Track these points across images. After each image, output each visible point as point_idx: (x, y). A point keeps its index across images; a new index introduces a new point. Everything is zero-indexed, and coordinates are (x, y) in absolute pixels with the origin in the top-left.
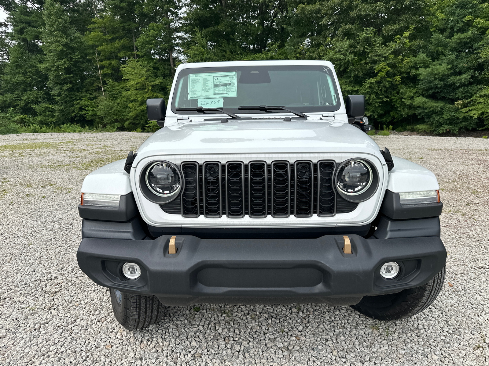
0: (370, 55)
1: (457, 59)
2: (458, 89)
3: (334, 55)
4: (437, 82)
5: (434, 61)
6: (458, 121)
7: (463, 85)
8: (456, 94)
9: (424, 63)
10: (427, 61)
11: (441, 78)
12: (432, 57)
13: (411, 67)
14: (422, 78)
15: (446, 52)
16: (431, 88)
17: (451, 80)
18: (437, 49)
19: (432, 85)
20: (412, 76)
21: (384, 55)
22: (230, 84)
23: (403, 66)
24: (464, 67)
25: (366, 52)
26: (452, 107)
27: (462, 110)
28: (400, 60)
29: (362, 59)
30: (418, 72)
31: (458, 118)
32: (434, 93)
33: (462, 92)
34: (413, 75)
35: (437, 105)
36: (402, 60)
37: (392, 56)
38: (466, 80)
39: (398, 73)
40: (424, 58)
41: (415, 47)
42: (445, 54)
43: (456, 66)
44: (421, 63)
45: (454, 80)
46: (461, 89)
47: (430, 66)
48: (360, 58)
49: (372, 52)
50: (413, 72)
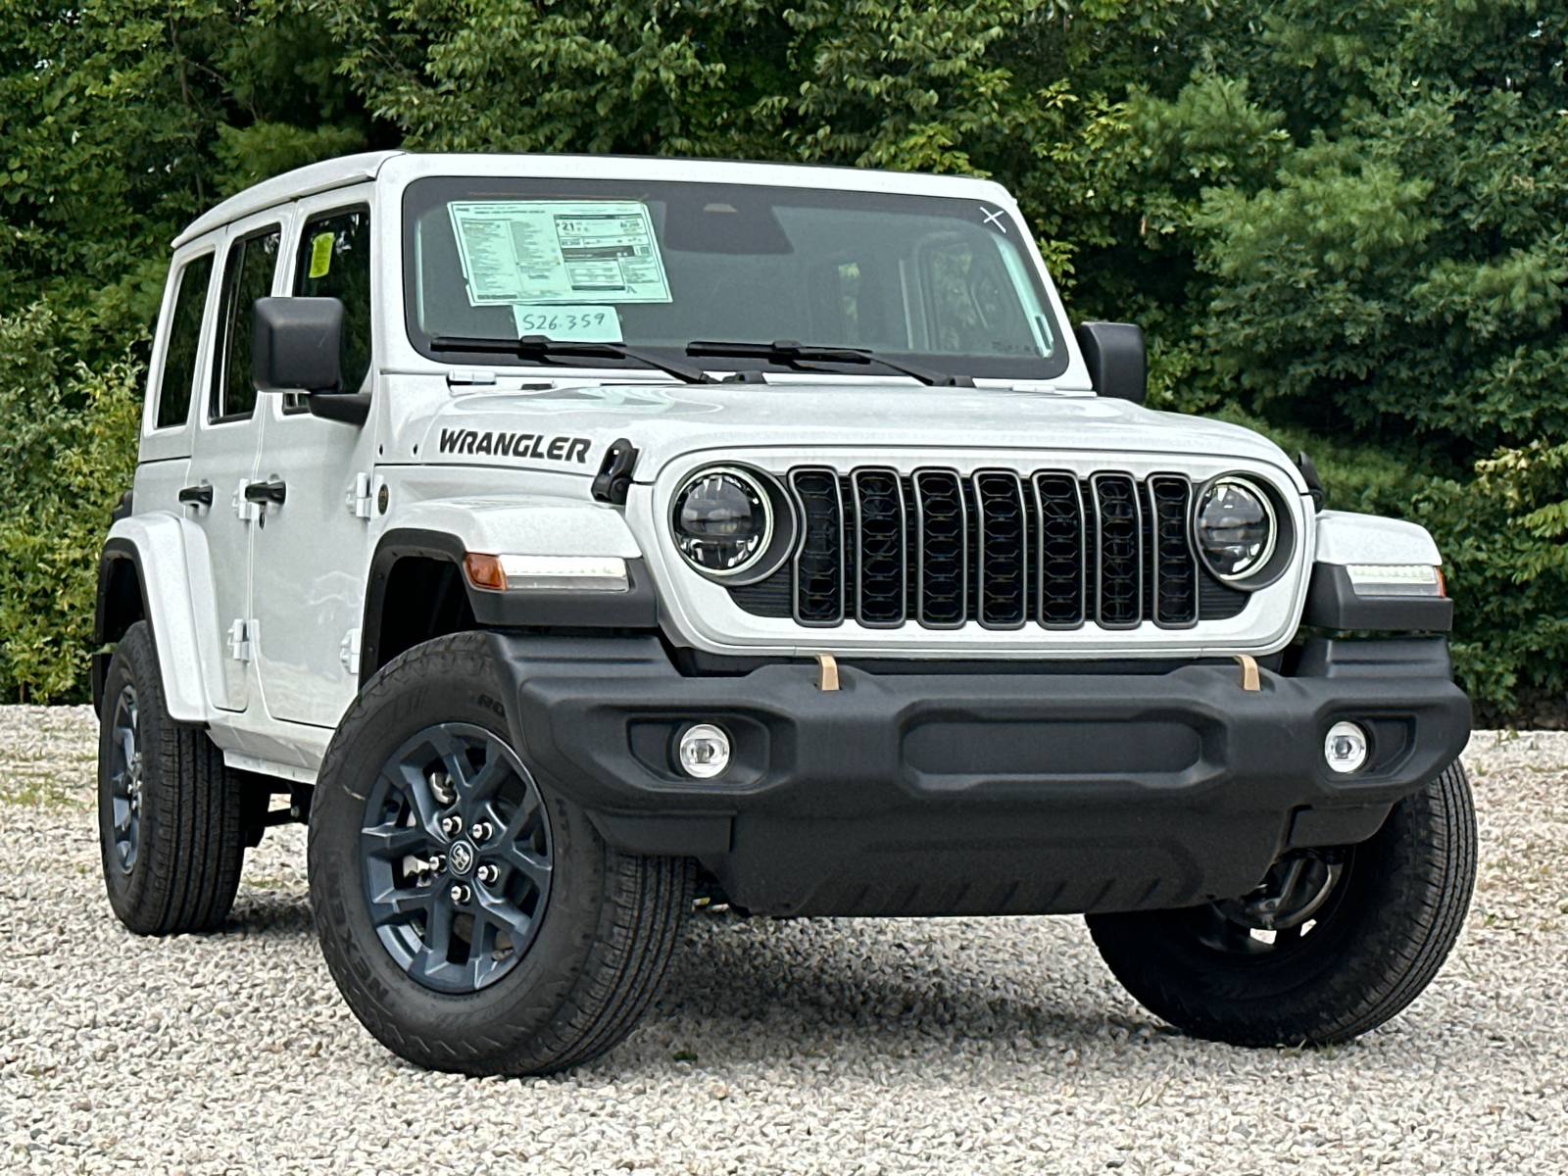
0: (822, 59)
1: (1467, 132)
2: (1487, 366)
3: (528, 34)
4: (1337, 298)
5: (1303, 141)
6: (1510, 605)
7: (1519, 334)
8: (1477, 398)
9: (1233, 150)
10: (1253, 136)
11: (1368, 272)
12: (1286, 105)
13: (1143, 179)
14: (1227, 267)
15: (1387, 78)
16: (1301, 350)
17: (1439, 291)
18: (1318, 47)
19: (1302, 319)
20: (1151, 243)
21: (936, 69)
22: (629, 250)
23: (1081, 158)
24: (1520, 199)
25: (791, 32)
26: (1456, 501)
27: (1528, 520)
28: (1057, 118)
29: (758, 82)
30: (1198, 220)
31: (1507, 587)
32: (1324, 386)
33: (1516, 383)
34: (1162, 238)
35: (1355, 480)
36: (1074, 117)
37: (994, 81)
38: (1537, 298)
39: (1051, 212)
40: (1231, 112)
41: (1161, 24)
42: (1378, 89)
43: (1463, 188)
44: (1212, 150)
45: (1459, 289)
46: (1512, 366)
47: (1282, 175)
48: (738, 71)
49: (835, 29)
50: (1162, 215)
